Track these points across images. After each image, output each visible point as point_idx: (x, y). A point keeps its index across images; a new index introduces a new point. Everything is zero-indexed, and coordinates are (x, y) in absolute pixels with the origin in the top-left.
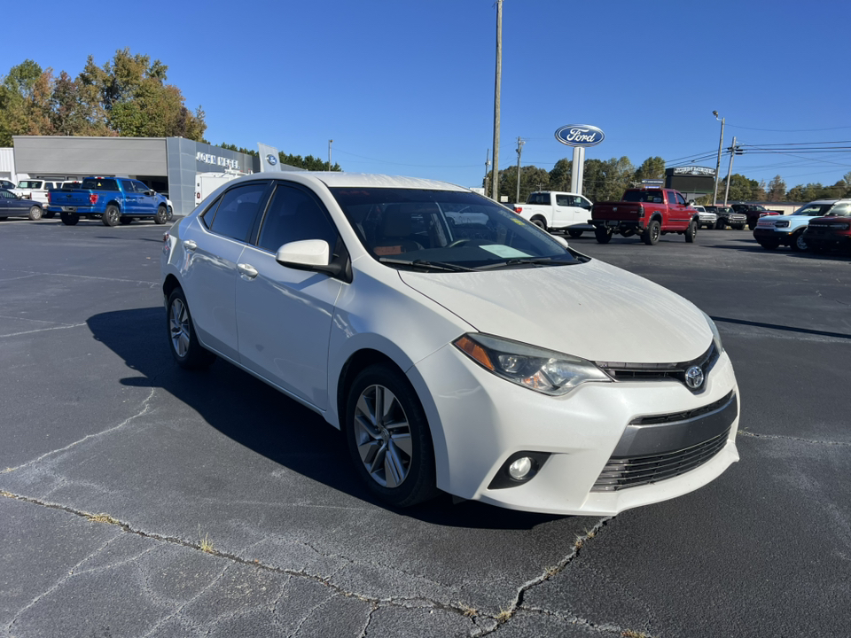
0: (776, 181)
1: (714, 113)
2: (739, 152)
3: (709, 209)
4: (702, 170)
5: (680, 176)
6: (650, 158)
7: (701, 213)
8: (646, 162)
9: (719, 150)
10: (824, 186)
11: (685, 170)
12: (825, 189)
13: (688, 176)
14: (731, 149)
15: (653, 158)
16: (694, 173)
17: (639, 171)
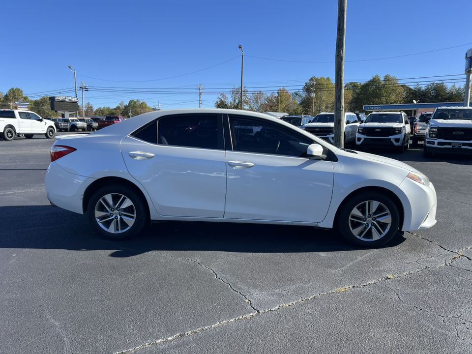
0: (88, 105)
1: (70, 67)
2: (87, 90)
3: (80, 120)
4: (71, 98)
5: (59, 101)
6: (13, 89)
7: (77, 123)
8: (10, 91)
9: (76, 88)
10: (111, 108)
11: (61, 98)
12: (112, 110)
13: (63, 101)
14: (81, 88)
15: (15, 88)
16: (67, 100)
17: (6, 96)
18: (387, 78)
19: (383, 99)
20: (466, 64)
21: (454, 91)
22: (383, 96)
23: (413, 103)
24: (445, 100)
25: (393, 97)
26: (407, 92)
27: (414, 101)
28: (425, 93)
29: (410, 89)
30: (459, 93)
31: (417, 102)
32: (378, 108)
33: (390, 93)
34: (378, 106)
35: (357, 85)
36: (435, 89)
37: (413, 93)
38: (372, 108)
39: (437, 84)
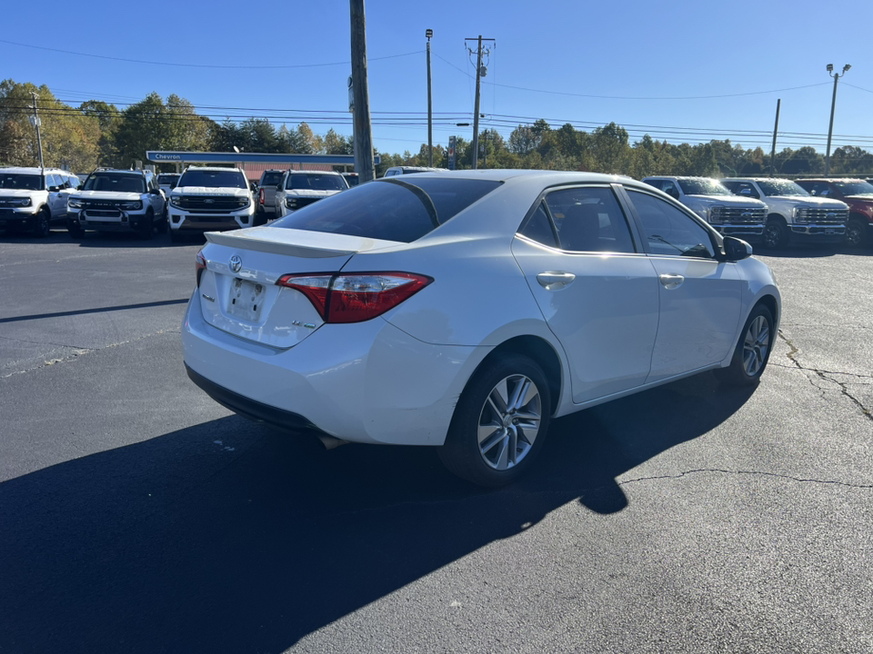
18: (173, 101)
19: (175, 141)
20: (350, 96)
21: (285, 135)
22: (173, 136)
23: (235, 151)
24: (272, 149)
25: (190, 138)
26: (213, 131)
27: (235, 148)
28: (243, 134)
29: (217, 126)
30: (293, 139)
31: (241, 151)
32: (174, 157)
33: (185, 130)
34: (177, 154)
35: (106, 107)
36: (255, 129)
37: (223, 132)
38: (165, 157)
39: (258, 122)
